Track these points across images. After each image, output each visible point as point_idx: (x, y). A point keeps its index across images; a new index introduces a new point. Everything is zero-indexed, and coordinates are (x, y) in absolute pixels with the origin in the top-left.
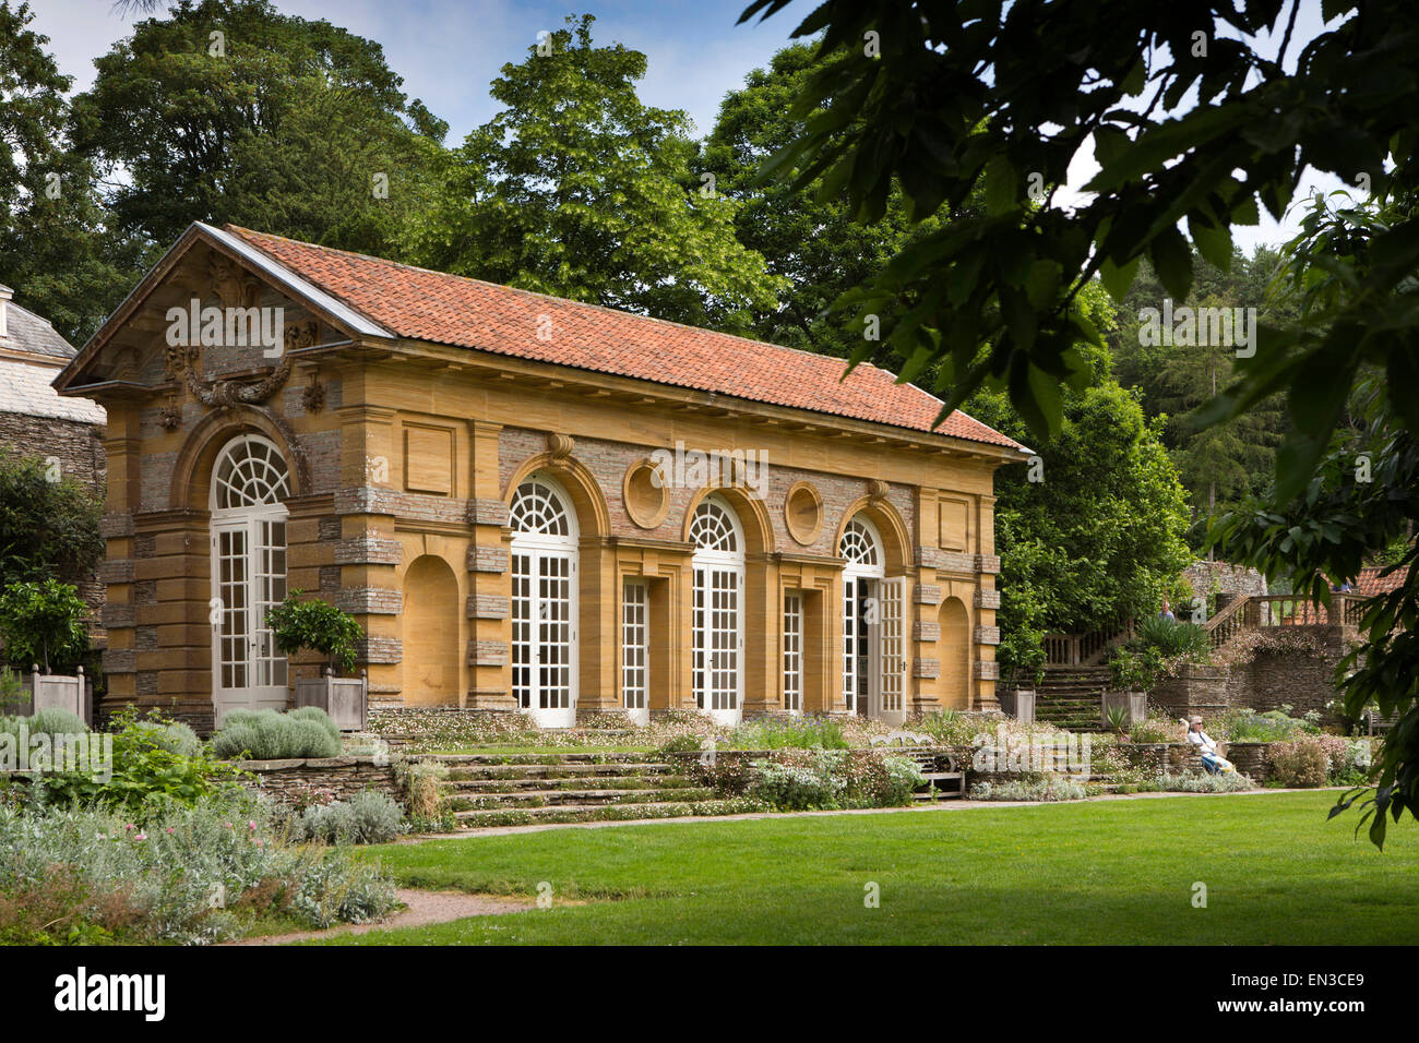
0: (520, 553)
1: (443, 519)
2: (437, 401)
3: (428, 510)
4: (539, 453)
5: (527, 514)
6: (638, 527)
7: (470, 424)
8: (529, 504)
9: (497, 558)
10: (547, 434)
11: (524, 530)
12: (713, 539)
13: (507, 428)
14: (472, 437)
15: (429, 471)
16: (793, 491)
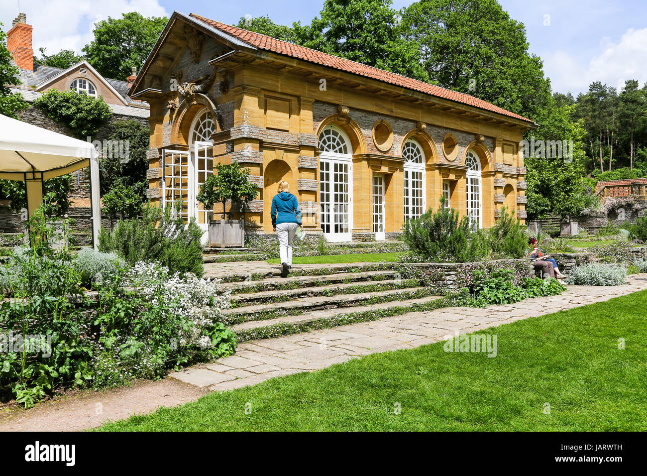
0: (325, 161)
1: (285, 143)
2: (281, 85)
3: (277, 138)
4: (333, 114)
5: (328, 143)
6: (379, 150)
7: (298, 97)
8: (329, 139)
9: (312, 162)
10: (337, 106)
11: (327, 150)
12: (412, 158)
13: (317, 101)
14: (300, 104)
15: (278, 120)
16: (445, 138)
